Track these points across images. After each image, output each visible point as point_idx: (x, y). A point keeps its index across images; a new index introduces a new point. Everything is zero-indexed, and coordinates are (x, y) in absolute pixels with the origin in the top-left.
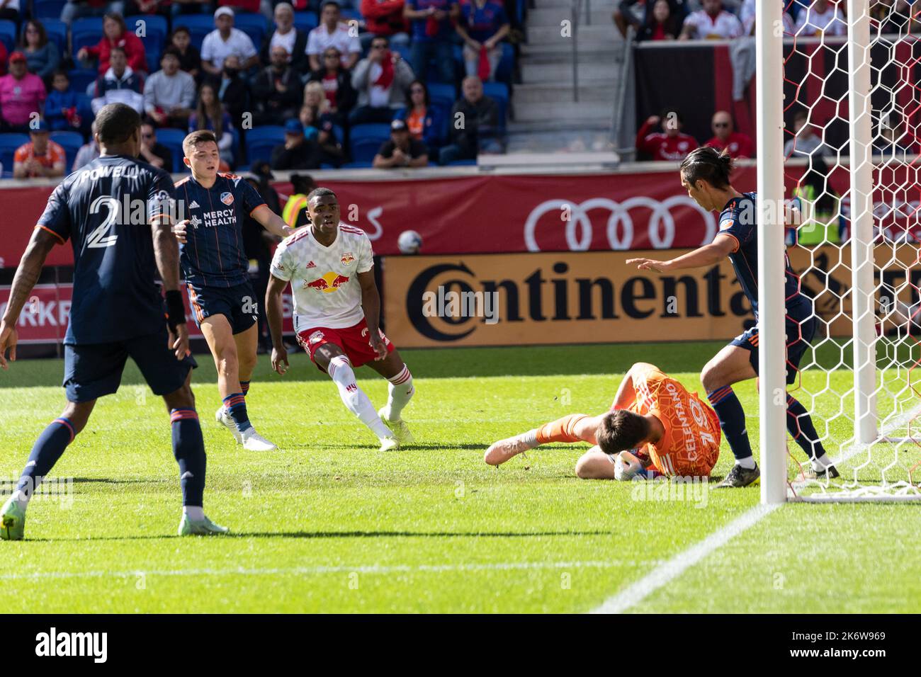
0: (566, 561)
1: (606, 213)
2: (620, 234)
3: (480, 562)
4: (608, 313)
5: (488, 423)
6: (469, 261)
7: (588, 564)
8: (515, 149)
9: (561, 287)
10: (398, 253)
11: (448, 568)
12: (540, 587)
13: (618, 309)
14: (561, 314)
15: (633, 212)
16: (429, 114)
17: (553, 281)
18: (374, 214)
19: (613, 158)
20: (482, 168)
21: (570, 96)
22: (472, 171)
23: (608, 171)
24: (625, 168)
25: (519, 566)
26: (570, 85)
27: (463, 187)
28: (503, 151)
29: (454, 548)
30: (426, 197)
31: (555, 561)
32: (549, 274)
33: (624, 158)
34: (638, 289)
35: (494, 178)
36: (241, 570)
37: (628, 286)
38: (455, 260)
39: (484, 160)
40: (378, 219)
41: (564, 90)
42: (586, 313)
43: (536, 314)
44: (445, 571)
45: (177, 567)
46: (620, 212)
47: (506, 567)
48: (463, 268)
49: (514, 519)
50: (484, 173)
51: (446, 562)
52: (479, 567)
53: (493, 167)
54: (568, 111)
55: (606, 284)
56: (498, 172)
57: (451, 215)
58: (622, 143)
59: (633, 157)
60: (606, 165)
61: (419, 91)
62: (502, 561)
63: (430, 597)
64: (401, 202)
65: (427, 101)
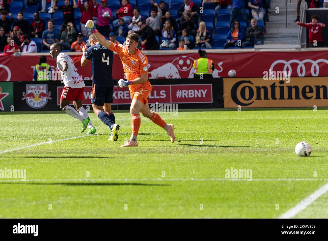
0: (299, 178)
1: (297, 65)
2: (301, 72)
3: (271, 178)
4: (297, 97)
5: (264, 133)
6: (251, 80)
7: (307, 180)
8: (266, 43)
9: (282, 89)
10: (228, 77)
11: (260, 180)
12: (292, 187)
13: (301, 96)
14: (282, 97)
15: (305, 64)
16: (240, 31)
17: (279, 87)
18: (220, 64)
19: (299, 46)
20: (256, 49)
21: (285, 26)
22: (252, 50)
23: (297, 51)
24: (303, 50)
25: (284, 180)
26: (285, 22)
27: (250, 55)
28: (262, 43)
29: (261, 173)
30: (237, 59)
31: (295, 178)
32: (278, 84)
33: (303, 47)
34: (308, 90)
35: (260, 53)
36: (192, 179)
37: (304, 88)
38: (247, 79)
39: (256, 46)
40: (221, 65)
41: (282, 24)
42: (290, 97)
43: (274, 97)
44: (260, 181)
45: (171, 178)
46: (301, 64)
47: (279, 180)
48: (249, 82)
49: (279, 164)
50: (256, 51)
51: (259, 178)
52: (271, 180)
53: (260, 49)
54: (284, 31)
55: (297, 88)
56: (261, 50)
57: (245, 65)
58: (302, 42)
59: (306, 46)
60: (297, 48)
61: (237, 24)
62: (278, 178)
63: (257, 190)
64: (229, 60)
65: (239, 27)
